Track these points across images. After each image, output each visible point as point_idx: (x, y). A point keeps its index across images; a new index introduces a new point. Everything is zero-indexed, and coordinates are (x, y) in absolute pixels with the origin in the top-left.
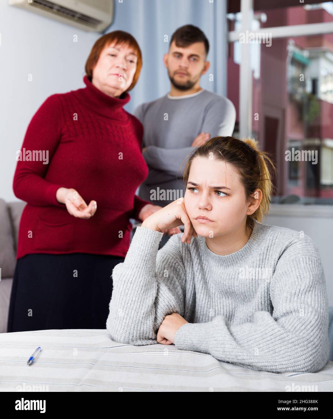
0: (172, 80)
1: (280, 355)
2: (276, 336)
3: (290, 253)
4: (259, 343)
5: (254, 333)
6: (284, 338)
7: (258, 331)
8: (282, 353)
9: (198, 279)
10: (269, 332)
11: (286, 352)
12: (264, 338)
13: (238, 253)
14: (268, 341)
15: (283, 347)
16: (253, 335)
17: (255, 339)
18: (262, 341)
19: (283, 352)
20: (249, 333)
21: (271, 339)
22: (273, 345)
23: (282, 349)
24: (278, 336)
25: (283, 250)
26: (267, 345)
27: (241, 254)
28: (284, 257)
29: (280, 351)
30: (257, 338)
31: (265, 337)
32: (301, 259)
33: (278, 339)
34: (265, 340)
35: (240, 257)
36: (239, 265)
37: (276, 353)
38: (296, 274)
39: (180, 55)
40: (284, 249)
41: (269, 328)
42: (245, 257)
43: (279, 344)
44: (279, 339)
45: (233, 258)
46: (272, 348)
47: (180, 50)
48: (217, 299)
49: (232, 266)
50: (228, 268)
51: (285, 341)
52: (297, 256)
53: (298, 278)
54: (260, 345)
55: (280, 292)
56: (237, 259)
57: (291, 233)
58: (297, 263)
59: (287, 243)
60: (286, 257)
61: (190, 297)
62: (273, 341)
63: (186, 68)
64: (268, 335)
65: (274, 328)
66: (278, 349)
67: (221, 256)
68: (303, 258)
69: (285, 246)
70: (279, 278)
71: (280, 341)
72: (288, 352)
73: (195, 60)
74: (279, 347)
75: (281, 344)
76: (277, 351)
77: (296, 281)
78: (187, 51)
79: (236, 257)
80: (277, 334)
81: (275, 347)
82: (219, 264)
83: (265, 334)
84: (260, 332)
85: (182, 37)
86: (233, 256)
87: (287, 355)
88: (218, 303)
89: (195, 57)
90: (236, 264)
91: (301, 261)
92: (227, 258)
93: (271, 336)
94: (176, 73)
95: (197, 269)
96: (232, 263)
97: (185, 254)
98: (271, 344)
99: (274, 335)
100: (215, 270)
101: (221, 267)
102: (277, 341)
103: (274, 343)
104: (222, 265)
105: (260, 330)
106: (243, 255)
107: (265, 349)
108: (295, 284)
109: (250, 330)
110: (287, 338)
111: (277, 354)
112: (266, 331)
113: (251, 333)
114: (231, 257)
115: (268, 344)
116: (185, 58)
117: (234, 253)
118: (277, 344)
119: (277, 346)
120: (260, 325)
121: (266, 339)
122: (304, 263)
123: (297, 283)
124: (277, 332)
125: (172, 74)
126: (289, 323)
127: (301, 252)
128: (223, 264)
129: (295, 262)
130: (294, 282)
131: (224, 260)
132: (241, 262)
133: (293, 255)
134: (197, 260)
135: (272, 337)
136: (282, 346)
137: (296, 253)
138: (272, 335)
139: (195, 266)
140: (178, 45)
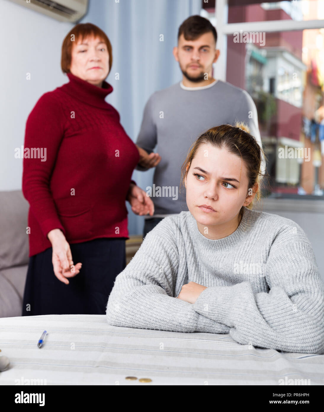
0: (185, 74)
1: (290, 330)
2: (287, 311)
3: (283, 239)
4: (270, 315)
5: (267, 305)
6: (295, 314)
7: (271, 303)
8: (291, 329)
9: (191, 262)
10: (281, 306)
11: (296, 328)
12: (275, 311)
13: (227, 238)
14: (279, 314)
15: (293, 323)
16: (265, 306)
17: (267, 310)
18: (273, 314)
19: (292, 327)
20: (263, 304)
21: (282, 313)
22: (283, 319)
23: (292, 325)
24: (289, 311)
25: (275, 236)
26: (277, 318)
27: (230, 240)
28: (276, 242)
29: (290, 326)
30: (269, 310)
31: (277, 310)
32: (295, 245)
33: (288, 314)
34: (276, 313)
35: (229, 243)
36: (227, 249)
37: (285, 327)
38: (292, 259)
39: (190, 48)
40: (276, 234)
41: (281, 302)
42: (234, 242)
43: (289, 319)
44: (290, 314)
45: (222, 243)
46: (282, 322)
47: (190, 43)
48: (211, 280)
49: (220, 250)
50: (216, 252)
51: (295, 317)
52: (290, 242)
53: (294, 262)
54: (271, 317)
55: (275, 277)
56: (226, 244)
57: (280, 220)
58: (291, 248)
59: (279, 228)
60: (279, 242)
61: (182, 281)
62: (284, 315)
63: (198, 61)
64: (280, 308)
65: (286, 303)
66: (288, 323)
67: (211, 240)
68: (296, 243)
69: (277, 231)
70: (273, 263)
71: (290, 317)
72: (297, 328)
73: (205, 50)
74: (289, 322)
75: (291, 319)
76: (287, 326)
77: (293, 265)
78: (197, 44)
79: (225, 242)
80: (288, 309)
81: (285, 322)
82: (207, 247)
83: (277, 308)
84: (273, 305)
85: (190, 30)
86: (222, 241)
87: (296, 331)
88: (212, 284)
89: (205, 48)
90: (224, 248)
91: (295, 247)
92: (216, 243)
93: (282, 309)
94: (188, 66)
95: (189, 252)
96: (221, 248)
97: (180, 238)
98: (281, 318)
99: (285, 309)
100: (203, 253)
101: (210, 251)
102: (288, 315)
103: (284, 318)
104: (210, 248)
105: (274, 302)
106: (232, 241)
107: (275, 322)
108: (292, 268)
109: (264, 301)
110: (297, 314)
111: (287, 329)
112: (278, 305)
113: (264, 304)
114: (220, 242)
115: (279, 318)
116: (196, 50)
117: (223, 239)
118: (288, 319)
119: (287, 320)
120: (274, 298)
121: (278, 312)
122: (297, 249)
123: (294, 267)
124: (288, 307)
125: (184, 68)
126: (297, 302)
127: (293, 238)
128: (212, 247)
129: (289, 248)
130: (291, 266)
131: (212, 244)
132: (229, 247)
133: (286, 241)
134: (189, 244)
135: (283, 311)
136: (292, 321)
137: (288, 239)
138: (284, 309)
139: (188, 250)
140: (187, 39)
